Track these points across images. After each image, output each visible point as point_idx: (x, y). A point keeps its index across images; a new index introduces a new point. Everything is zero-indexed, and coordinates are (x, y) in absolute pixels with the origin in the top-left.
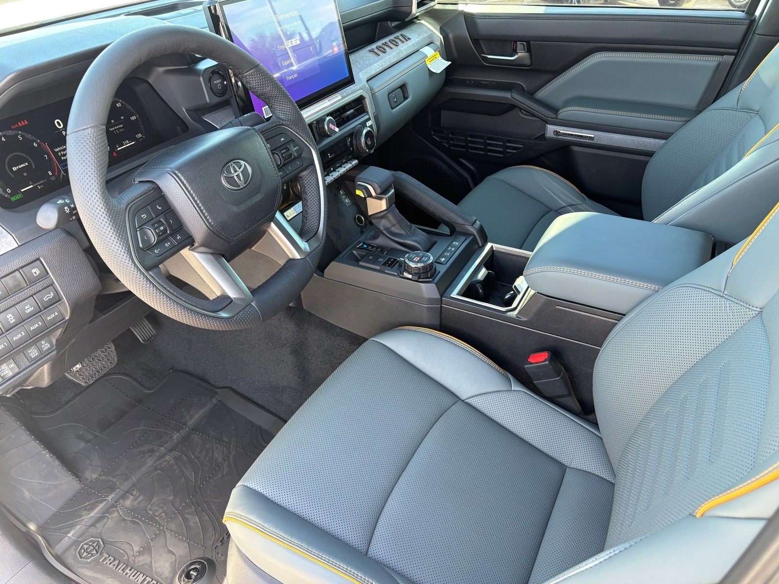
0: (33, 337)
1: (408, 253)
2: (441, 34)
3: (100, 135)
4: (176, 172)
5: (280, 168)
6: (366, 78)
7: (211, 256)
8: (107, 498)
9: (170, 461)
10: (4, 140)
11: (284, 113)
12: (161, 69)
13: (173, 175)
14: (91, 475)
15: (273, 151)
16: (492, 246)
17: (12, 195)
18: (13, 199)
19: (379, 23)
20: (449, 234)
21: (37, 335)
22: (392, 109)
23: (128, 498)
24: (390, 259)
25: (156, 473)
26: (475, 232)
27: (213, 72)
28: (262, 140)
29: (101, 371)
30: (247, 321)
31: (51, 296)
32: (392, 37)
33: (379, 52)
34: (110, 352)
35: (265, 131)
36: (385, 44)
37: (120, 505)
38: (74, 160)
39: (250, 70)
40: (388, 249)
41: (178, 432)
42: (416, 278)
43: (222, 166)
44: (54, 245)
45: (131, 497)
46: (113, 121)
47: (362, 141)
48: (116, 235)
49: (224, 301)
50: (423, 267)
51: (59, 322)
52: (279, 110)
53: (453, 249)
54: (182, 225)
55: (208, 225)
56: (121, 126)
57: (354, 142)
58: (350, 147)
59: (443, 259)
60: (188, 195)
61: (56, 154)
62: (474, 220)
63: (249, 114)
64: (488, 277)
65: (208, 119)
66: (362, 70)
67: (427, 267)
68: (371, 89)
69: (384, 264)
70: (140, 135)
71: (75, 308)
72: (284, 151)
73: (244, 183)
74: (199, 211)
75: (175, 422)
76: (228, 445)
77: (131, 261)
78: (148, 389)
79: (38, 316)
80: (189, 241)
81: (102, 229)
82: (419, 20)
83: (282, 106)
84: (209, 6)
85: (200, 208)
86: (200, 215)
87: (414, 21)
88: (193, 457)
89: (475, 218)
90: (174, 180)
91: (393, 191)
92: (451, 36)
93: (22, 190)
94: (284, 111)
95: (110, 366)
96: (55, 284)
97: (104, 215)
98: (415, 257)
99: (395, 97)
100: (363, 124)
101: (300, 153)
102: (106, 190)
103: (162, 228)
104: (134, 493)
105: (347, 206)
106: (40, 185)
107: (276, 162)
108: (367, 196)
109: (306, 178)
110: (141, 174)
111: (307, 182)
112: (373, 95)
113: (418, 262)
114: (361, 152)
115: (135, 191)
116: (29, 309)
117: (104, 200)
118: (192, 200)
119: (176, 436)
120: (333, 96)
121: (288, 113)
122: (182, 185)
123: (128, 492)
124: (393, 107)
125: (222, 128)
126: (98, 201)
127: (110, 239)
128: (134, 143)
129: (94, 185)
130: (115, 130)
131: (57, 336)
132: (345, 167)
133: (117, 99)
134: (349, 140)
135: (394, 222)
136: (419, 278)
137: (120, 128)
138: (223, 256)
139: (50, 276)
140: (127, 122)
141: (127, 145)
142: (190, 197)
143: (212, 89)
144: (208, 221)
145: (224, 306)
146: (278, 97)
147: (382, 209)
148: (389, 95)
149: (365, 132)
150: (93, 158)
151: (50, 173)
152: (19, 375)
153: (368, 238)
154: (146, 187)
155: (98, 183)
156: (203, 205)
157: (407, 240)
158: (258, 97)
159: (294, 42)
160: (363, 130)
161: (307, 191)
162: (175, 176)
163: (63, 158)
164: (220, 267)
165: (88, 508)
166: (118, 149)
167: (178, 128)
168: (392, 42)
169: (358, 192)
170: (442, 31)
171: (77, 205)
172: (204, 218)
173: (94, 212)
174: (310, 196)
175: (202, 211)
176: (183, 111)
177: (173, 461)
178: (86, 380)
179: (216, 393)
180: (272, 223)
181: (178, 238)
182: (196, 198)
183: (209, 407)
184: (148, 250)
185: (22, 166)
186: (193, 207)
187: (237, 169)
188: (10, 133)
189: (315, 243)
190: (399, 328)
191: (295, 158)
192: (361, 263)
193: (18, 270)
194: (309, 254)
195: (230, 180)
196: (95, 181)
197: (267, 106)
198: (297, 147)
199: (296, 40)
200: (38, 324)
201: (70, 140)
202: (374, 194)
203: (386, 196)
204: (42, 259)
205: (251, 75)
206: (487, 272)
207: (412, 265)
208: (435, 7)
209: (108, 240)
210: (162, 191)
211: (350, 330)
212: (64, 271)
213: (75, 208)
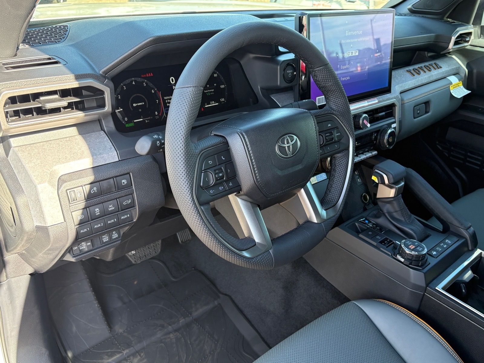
0: (108, 229)
1: (405, 239)
2: (467, 68)
3: (198, 94)
4: (244, 134)
5: (322, 147)
6: (400, 90)
7: (250, 204)
8: (123, 352)
9: (173, 339)
10: (134, 84)
11: (336, 105)
12: (252, 56)
13: (241, 136)
14: (119, 329)
15: (320, 132)
16: (481, 253)
17: (127, 122)
18: (127, 125)
19: (417, 52)
20: (442, 230)
21: (112, 228)
22: (415, 118)
23: (136, 357)
24: (386, 239)
25: (161, 345)
26: (467, 236)
27: (288, 63)
28: (314, 123)
29: (148, 256)
30: (263, 264)
31: (128, 202)
32: (427, 64)
33: (414, 73)
34: (157, 244)
35: (318, 116)
36: (421, 68)
37: (130, 361)
38: (174, 108)
39: (321, 67)
40: (387, 230)
41: (184, 318)
42: (407, 263)
43: (279, 137)
44: (142, 166)
45: (139, 357)
46: (208, 86)
47: (386, 138)
48: (186, 172)
49: (249, 243)
50: (416, 255)
51: (128, 222)
52: (333, 102)
53: (445, 246)
54: (236, 175)
55: (255, 180)
56: (213, 90)
57: (379, 137)
58: (373, 140)
59: (434, 253)
60: (248, 153)
61: (164, 101)
62: (469, 226)
63: (307, 100)
64: (473, 280)
65: (274, 98)
66: (399, 84)
67: (420, 256)
68: (402, 100)
69: (381, 242)
70: (223, 100)
71: (142, 215)
72: (328, 134)
73: (291, 154)
74: (252, 168)
75: (184, 309)
76: (216, 342)
77: (191, 195)
78: (174, 277)
79: (116, 214)
80: (237, 189)
81: (178, 166)
82: (451, 55)
83: (336, 100)
84: (299, 16)
85: (253, 166)
86: (251, 171)
87: (446, 55)
88: (189, 342)
89: (470, 224)
90: (241, 140)
91: (403, 183)
92: (475, 71)
93: (135, 121)
94: (337, 103)
95: (154, 254)
96: (134, 194)
97: (182, 155)
98: (410, 245)
99: (419, 109)
100: (389, 126)
101: (340, 138)
102: (189, 136)
103: (221, 175)
104: (142, 354)
105: (358, 185)
106: (147, 120)
107: (320, 142)
108: (380, 183)
109: (339, 159)
110: (217, 129)
111: (339, 163)
112: (403, 104)
113: (413, 250)
114: (382, 146)
115: (210, 142)
116: (111, 208)
117: (185, 144)
118: (249, 159)
119: (182, 321)
120: (372, 99)
121: (339, 106)
122: (245, 145)
123: (138, 352)
124: (416, 117)
125: (283, 107)
126: (181, 143)
127: (181, 174)
128: (217, 104)
129: (182, 131)
130: (208, 92)
131: (125, 230)
132: (366, 155)
133: (216, 71)
134: (375, 135)
135: (397, 209)
136: (411, 264)
137: (211, 92)
138: (259, 206)
139: (133, 188)
140: (217, 89)
141: (213, 105)
142: (248, 156)
143: (284, 77)
144: (256, 177)
145: (248, 247)
146: (336, 91)
147: (390, 195)
148: (414, 107)
149: (389, 131)
150: (187, 110)
151: (156, 113)
152: (92, 252)
153: (370, 215)
154: (218, 140)
155: (185, 130)
156: (256, 164)
157: (405, 227)
158: (320, 89)
159: (354, 53)
160: (389, 130)
161: (337, 169)
162: (242, 137)
163: (168, 105)
164: (254, 215)
165: (109, 354)
166: (206, 106)
167: (251, 100)
168: (427, 67)
169: (374, 178)
170: (468, 66)
171: (166, 143)
172: (254, 175)
173: (176, 151)
174: (338, 174)
175: (254, 168)
176: (258, 89)
177: (174, 340)
178: (135, 260)
179: (219, 297)
180: (303, 189)
181: (230, 185)
182: (253, 158)
183: (210, 306)
184: (205, 189)
185: (140, 104)
186: (248, 164)
187: (290, 142)
188: (139, 79)
189: (332, 213)
190: (380, 300)
191: (335, 142)
192: (361, 235)
193: (113, 178)
194: (324, 221)
195: (282, 149)
196: (184, 128)
197: (324, 96)
198: (339, 134)
199: (356, 52)
200: (114, 220)
201: (175, 92)
202: (386, 182)
203: (397, 187)
204: (131, 174)
205: (320, 70)
206: (473, 275)
207: (408, 251)
208: (467, 47)
209: (179, 174)
210: (229, 146)
211: (335, 286)
212: (143, 186)
213: (164, 144)
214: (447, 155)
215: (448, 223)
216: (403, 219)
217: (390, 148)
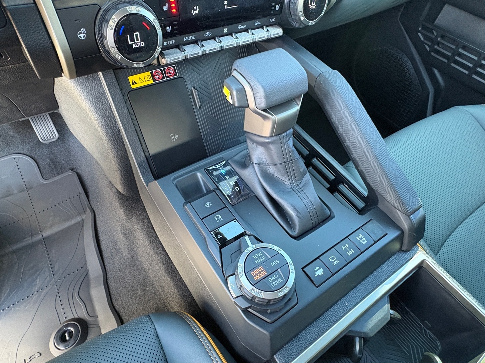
26: (406, 228)
62: (416, 207)
78: (44, 179)
135: (278, 161)
147: (262, 133)
169: (226, 91)
202: (252, 103)
203: (275, 117)
214: (428, 49)
215: (379, 196)
216: (286, 180)
217: (310, 24)
